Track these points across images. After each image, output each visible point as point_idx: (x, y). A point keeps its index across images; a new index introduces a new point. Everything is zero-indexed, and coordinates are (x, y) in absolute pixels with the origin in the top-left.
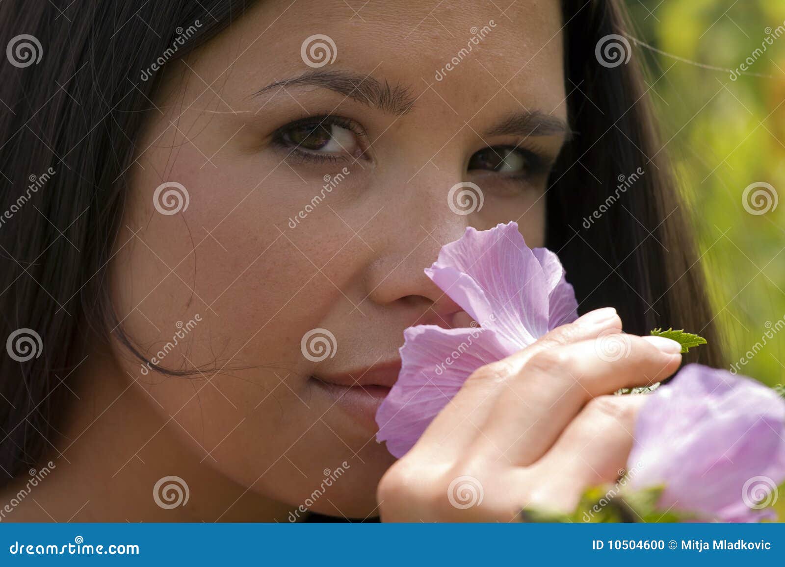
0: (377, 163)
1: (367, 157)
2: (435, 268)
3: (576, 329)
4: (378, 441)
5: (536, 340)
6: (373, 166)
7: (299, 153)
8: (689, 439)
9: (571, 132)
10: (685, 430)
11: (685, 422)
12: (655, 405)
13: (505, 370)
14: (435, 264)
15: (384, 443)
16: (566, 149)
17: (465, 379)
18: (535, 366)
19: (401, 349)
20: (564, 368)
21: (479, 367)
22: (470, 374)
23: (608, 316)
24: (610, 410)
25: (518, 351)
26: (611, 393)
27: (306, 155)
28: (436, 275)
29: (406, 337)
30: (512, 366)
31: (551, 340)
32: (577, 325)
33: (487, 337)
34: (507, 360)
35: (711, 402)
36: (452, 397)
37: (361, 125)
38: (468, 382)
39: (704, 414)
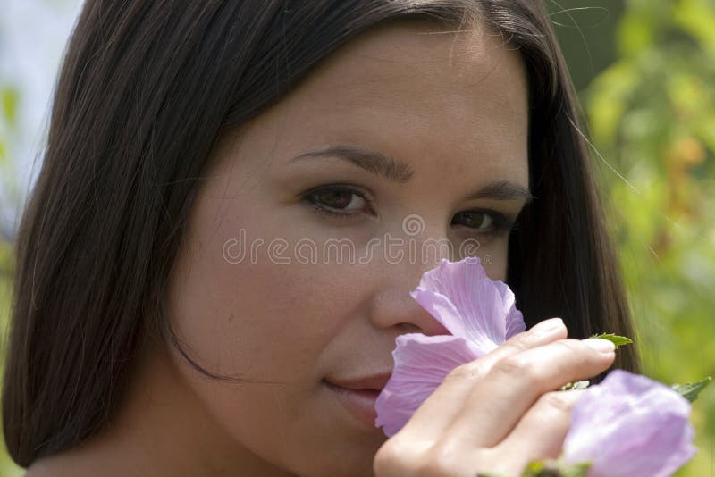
0: (381, 218)
1: (374, 213)
2: (419, 290)
3: (531, 337)
4: (377, 425)
5: (497, 347)
6: (378, 220)
7: (323, 210)
8: (612, 428)
9: (531, 196)
10: (610, 421)
11: (611, 414)
12: (588, 400)
13: (476, 370)
14: (418, 288)
15: (381, 427)
16: (526, 209)
17: (444, 377)
18: (500, 368)
19: (394, 352)
20: (522, 371)
21: (455, 367)
22: (448, 373)
23: (555, 325)
24: (557, 404)
25: (483, 356)
26: (558, 390)
27: (329, 212)
28: (419, 295)
29: (397, 343)
30: (482, 367)
31: (512, 345)
32: (532, 333)
33: (460, 344)
34: (476, 361)
35: (631, 400)
36: (433, 391)
37: (370, 190)
38: (448, 378)
39: (625, 409)
